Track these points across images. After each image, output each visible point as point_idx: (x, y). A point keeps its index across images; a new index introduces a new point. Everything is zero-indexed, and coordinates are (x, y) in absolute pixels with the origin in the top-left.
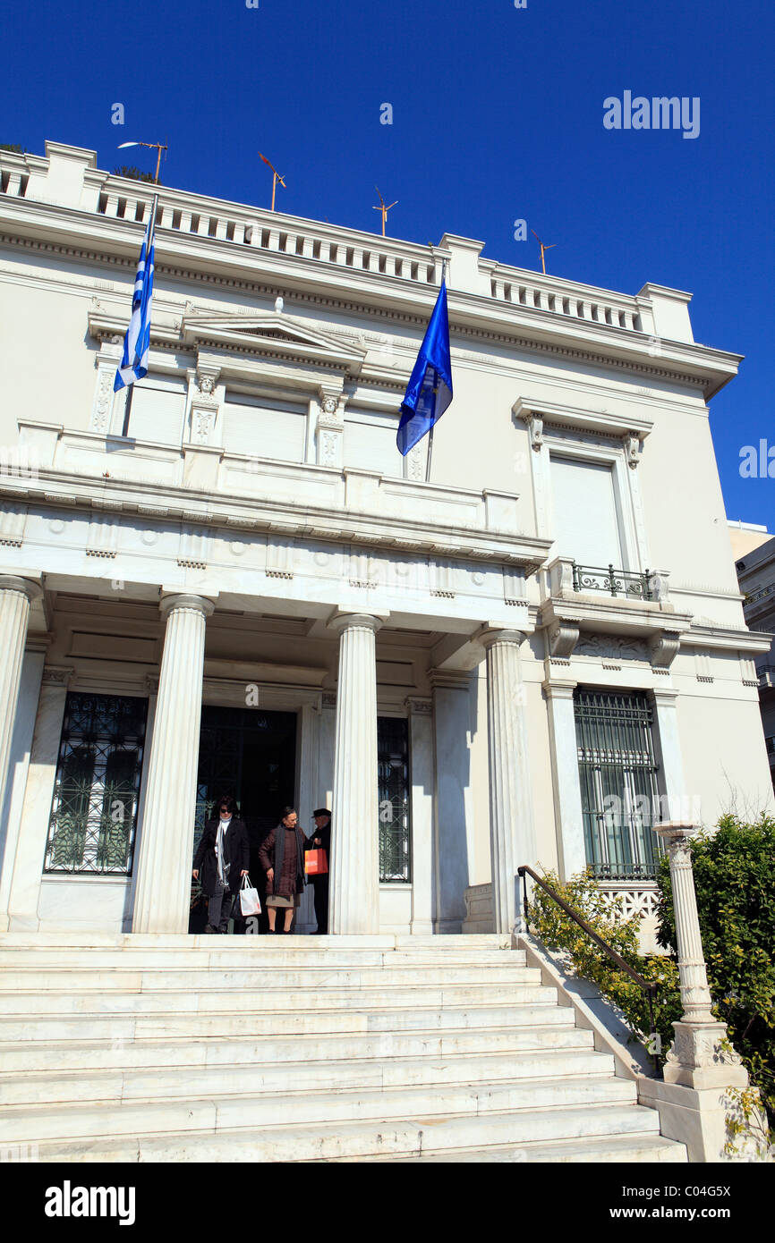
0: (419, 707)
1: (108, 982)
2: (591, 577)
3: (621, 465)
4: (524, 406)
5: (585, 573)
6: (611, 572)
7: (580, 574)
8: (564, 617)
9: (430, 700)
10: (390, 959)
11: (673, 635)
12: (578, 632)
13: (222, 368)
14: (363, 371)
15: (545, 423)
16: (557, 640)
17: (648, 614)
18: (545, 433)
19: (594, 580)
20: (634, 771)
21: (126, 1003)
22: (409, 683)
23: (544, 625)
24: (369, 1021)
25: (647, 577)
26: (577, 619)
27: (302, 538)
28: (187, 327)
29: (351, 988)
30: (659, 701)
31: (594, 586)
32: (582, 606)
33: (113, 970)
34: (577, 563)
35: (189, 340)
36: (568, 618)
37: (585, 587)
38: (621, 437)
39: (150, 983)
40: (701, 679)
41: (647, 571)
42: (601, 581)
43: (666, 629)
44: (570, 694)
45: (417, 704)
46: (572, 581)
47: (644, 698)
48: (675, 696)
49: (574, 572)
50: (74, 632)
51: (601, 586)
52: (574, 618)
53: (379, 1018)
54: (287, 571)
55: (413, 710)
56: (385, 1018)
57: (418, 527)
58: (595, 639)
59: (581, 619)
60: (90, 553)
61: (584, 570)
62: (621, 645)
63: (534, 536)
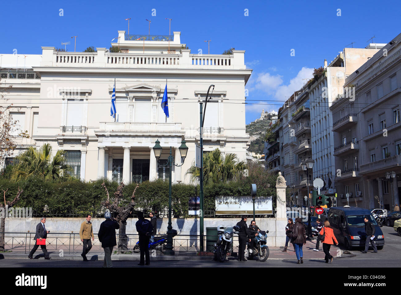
3: (220, 101)
4: (196, 93)
5: (205, 129)
6: (211, 128)
13: (134, 96)
14: (161, 91)
15: (201, 95)
17: (217, 137)
25: (220, 129)
27: (143, 136)
35: (127, 91)
37: (205, 132)
38: (220, 95)
40: (232, 148)
43: (221, 140)
54: (141, 141)
60: (112, 142)
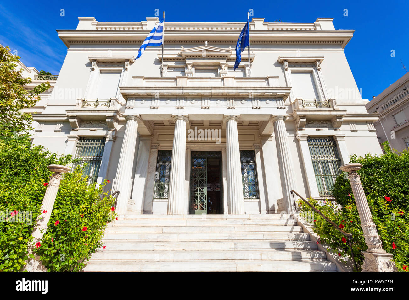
0: (257, 146)
1: (152, 230)
2: (308, 103)
3: (315, 71)
4: (281, 58)
5: (306, 102)
6: (315, 101)
7: (305, 103)
8: (300, 115)
9: (260, 144)
10: (247, 222)
11: (340, 117)
12: (306, 119)
13: (193, 62)
14: (231, 57)
15: (288, 63)
16: (299, 123)
17: (330, 111)
18: (289, 66)
19: (309, 104)
20: (332, 162)
21: (154, 237)
22: (254, 140)
23: (295, 119)
24: (235, 245)
25: (329, 101)
26: (305, 115)
28: (182, 53)
29: (232, 232)
30: (338, 139)
31: (310, 106)
32: (306, 111)
33: (157, 226)
34: (303, 100)
35: (184, 57)
36: (301, 115)
37: (306, 106)
38: (314, 63)
39: (165, 230)
40: (353, 131)
41: (328, 99)
42: (312, 104)
43: (337, 115)
44: (306, 139)
45: (256, 146)
46: (302, 105)
47: (332, 139)
48: (344, 137)
49: (302, 102)
50: (159, 134)
51: (312, 105)
52: (304, 115)
53: (239, 244)
54: (208, 106)
55: (255, 147)
56: (240, 244)
57: (246, 88)
58: (312, 122)
59: (306, 115)
60: (152, 108)
61: (306, 101)
62: (322, 122)
63: (286, 86)
